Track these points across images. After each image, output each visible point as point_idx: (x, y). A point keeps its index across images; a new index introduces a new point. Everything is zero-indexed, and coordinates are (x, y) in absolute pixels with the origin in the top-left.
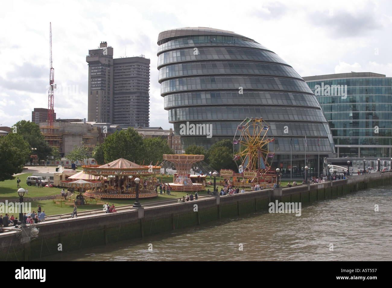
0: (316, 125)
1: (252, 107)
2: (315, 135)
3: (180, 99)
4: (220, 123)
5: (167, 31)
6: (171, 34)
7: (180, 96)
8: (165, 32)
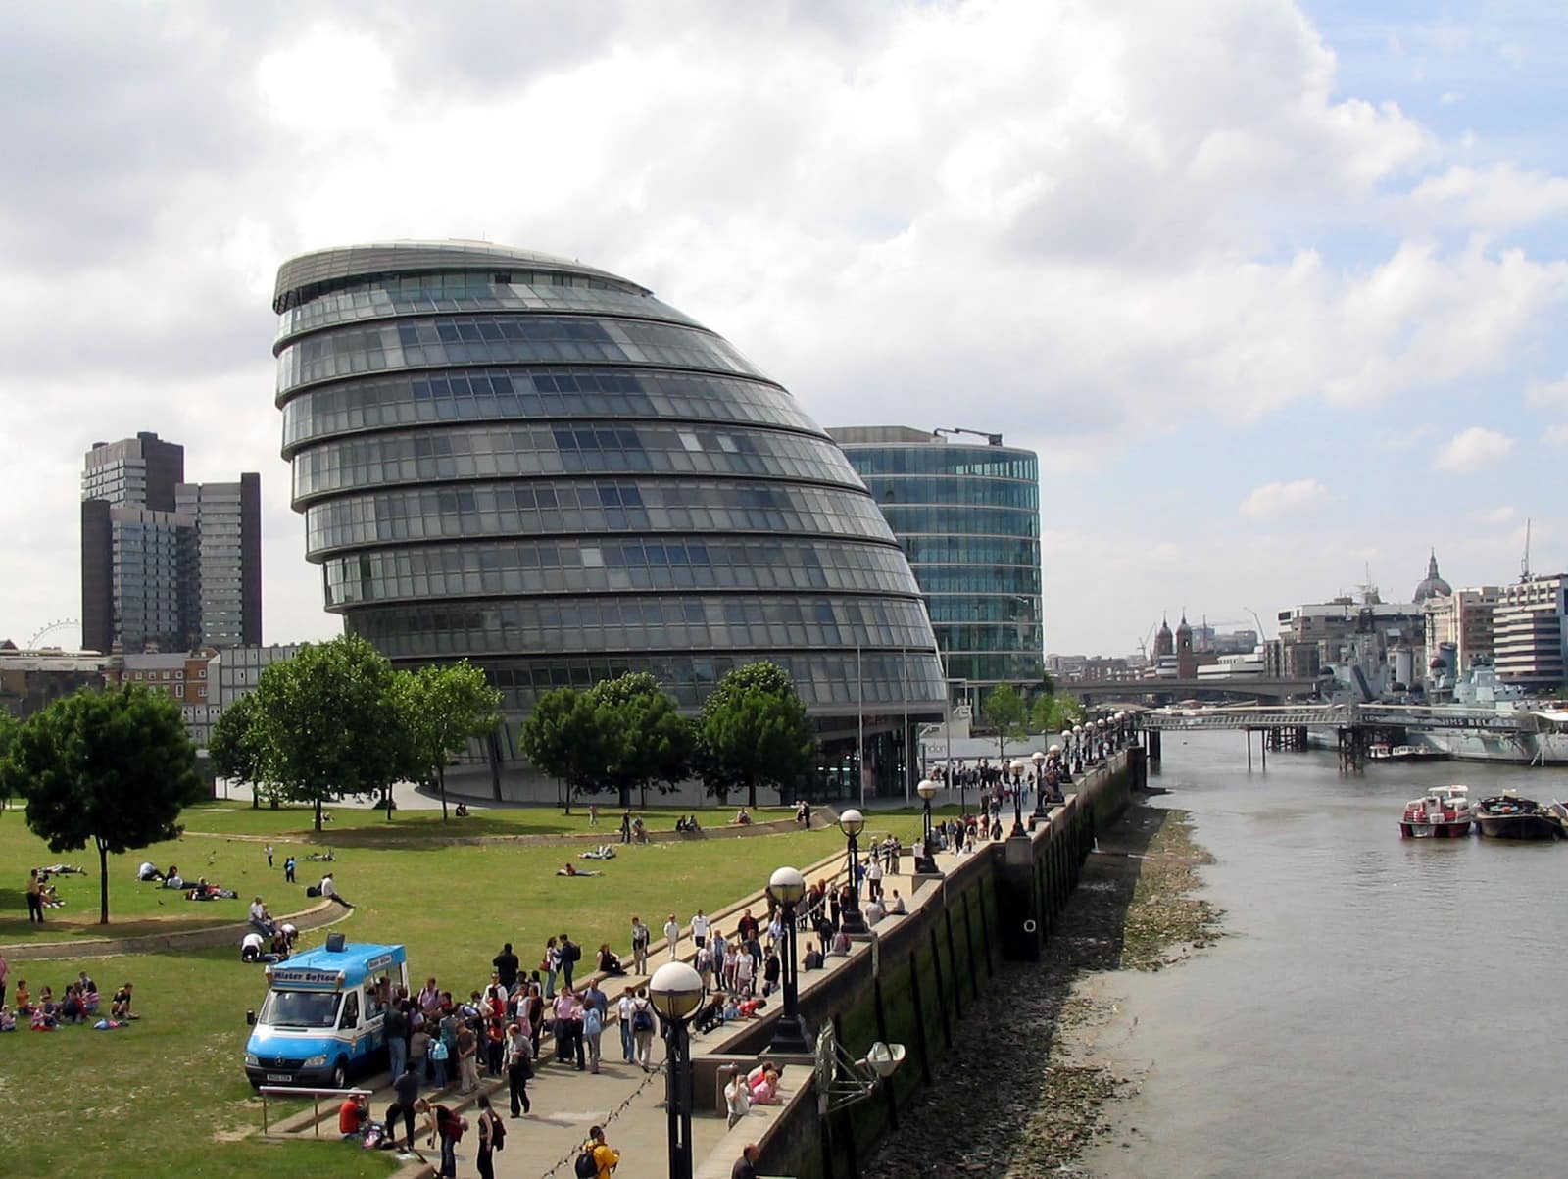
0: (874, 604)
1: (654, 543)
2: (872, 642)
3: (372, 516)
4: (532, 606)
5: (332, 252)
6: (350, 265)
7: (372, 507)
8: (320, 258)
